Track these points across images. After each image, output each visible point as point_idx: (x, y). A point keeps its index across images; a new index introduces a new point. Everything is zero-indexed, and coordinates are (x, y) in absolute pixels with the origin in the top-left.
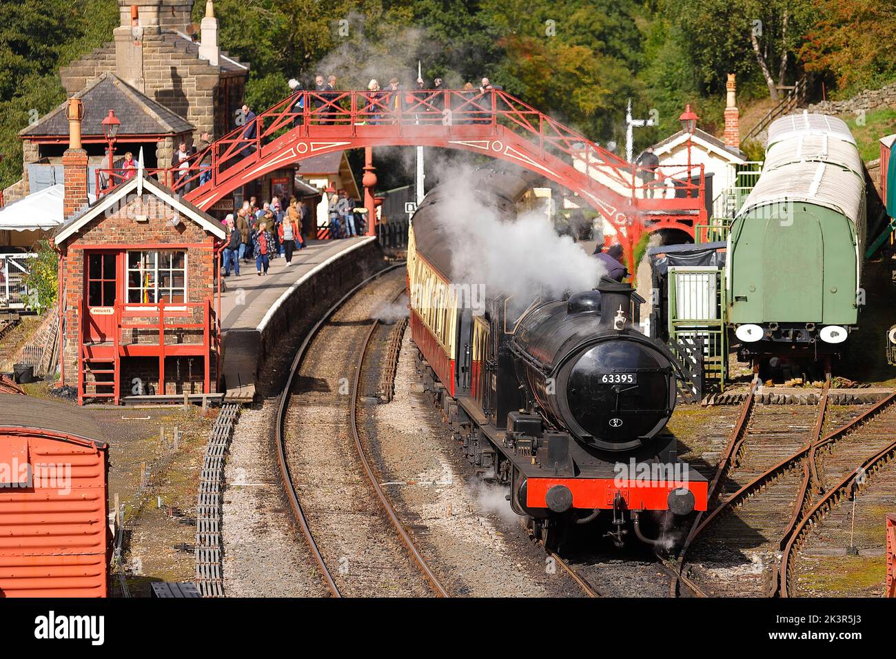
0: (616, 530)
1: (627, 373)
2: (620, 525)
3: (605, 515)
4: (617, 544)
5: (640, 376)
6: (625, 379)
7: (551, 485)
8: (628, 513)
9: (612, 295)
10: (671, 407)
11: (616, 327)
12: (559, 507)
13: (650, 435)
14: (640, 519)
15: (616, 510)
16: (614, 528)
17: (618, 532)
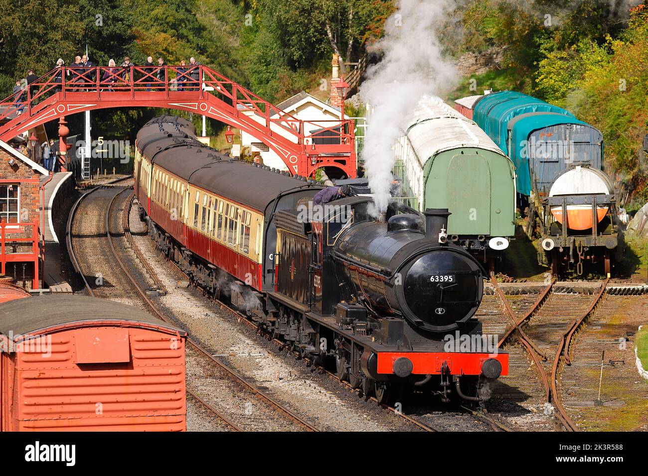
0: (442, 390)
1: (448, 274)
2: (446, 386)
3: (435, 379)
4: (444, 400)
5: (457, 277)
6: (447, 279)
7: (397, 358)
8: (451, 377)
9: (435, 217)
10: (479, 299)
11: (440, 241)
12: (403, 373)
13: (463, 320)
14: (460, 382)
15: (443, 375)
16: (442, 389)
17: (445, 392)
